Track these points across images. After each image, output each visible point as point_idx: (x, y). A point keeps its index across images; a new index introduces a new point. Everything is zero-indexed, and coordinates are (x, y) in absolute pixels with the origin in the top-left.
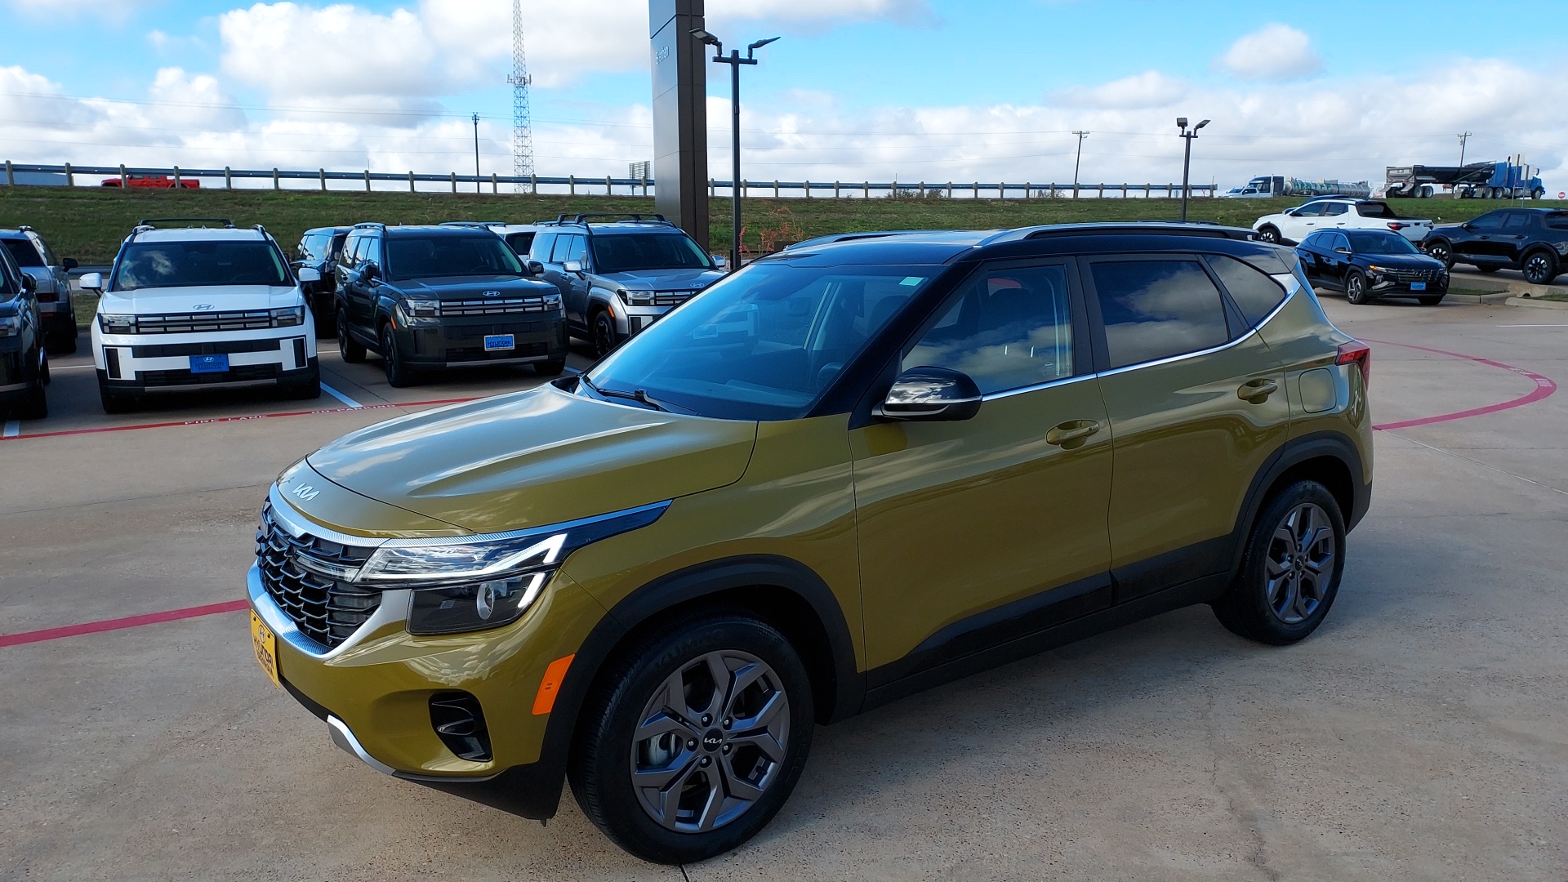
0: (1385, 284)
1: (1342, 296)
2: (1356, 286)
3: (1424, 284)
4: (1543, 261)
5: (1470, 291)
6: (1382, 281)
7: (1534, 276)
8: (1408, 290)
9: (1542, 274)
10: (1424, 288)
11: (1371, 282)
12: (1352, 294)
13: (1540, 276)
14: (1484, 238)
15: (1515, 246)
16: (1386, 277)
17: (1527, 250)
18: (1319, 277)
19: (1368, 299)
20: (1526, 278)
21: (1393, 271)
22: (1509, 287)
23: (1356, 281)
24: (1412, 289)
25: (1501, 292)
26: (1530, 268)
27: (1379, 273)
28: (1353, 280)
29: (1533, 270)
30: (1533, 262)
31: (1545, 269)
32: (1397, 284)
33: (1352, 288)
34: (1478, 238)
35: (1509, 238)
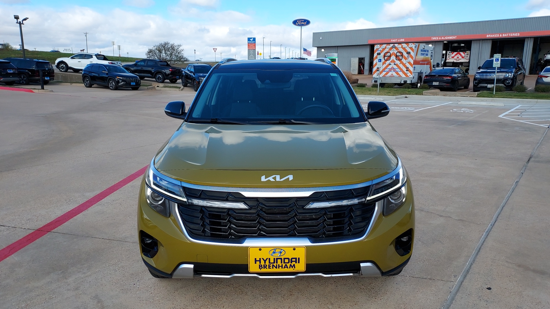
0: (123, 83)
1: (107, 87)
2: (113, 84)
3: (135, 83)
4: (161, 76)
5: (144, 85)
6: (122, 82)
7: (159, 80)
8: (130, 85)
9: (161, 80)
10: (135, 84)
11: (118, 82)
12: (111, 86)
13: (161, 81)
14: (142, 68)
15: (151, 71)
16: (123, 81)
17: (155, 72)
18: (96, 81)
19: (117, 88)
20: (157, 81)
21: (124, 79)
22: (152, 84)
23: (112, 82)
24: (131, 84)
25: (150, 86)
26: (157, 78)
27: (120, 79)
28: (111, 82)
29: (158, 79)
30: (158, 76)
31: (162, 78)
32: (127, 83)
33: (111, 84)
34: (139, 68)
35: (150, 69)
